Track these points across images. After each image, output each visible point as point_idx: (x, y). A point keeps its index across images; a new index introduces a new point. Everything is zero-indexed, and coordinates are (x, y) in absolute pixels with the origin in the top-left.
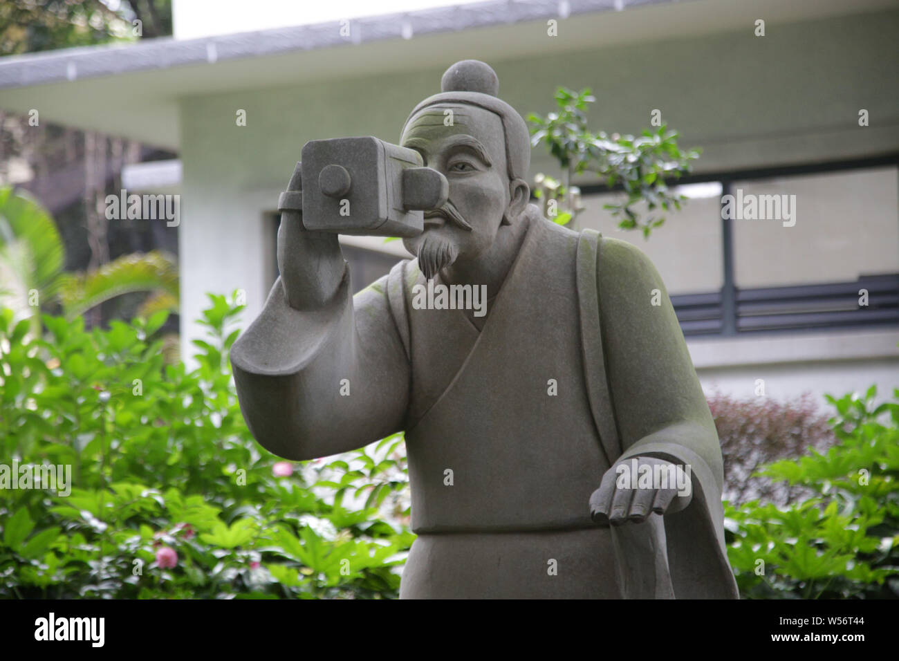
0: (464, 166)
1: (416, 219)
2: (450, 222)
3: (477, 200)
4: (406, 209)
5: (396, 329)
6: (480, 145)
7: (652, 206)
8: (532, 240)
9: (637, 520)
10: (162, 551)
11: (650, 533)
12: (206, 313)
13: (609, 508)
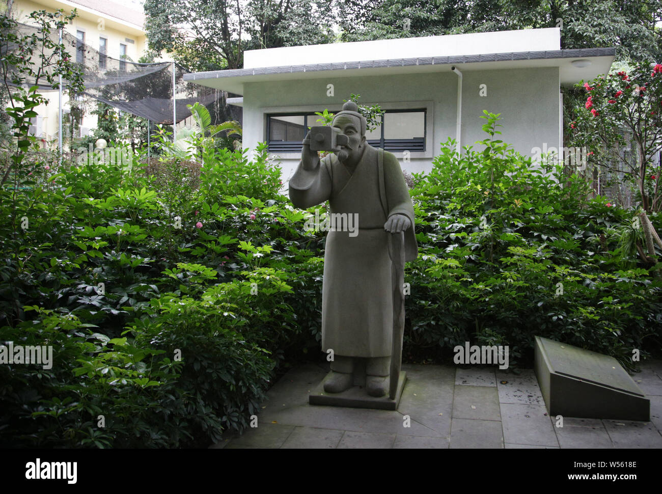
0: (351, 132)
1: (339, 148)
2: (347, 148)
3: (354, 141)
4: (337, 145)
5: (329, 173)
6: (355, 126)
7: (373, 124)
8: (366, 151)
9: (399, 233)
10: (252, 215)
11: (401, 236)
12: (257, 147)
13: (391, 229)
